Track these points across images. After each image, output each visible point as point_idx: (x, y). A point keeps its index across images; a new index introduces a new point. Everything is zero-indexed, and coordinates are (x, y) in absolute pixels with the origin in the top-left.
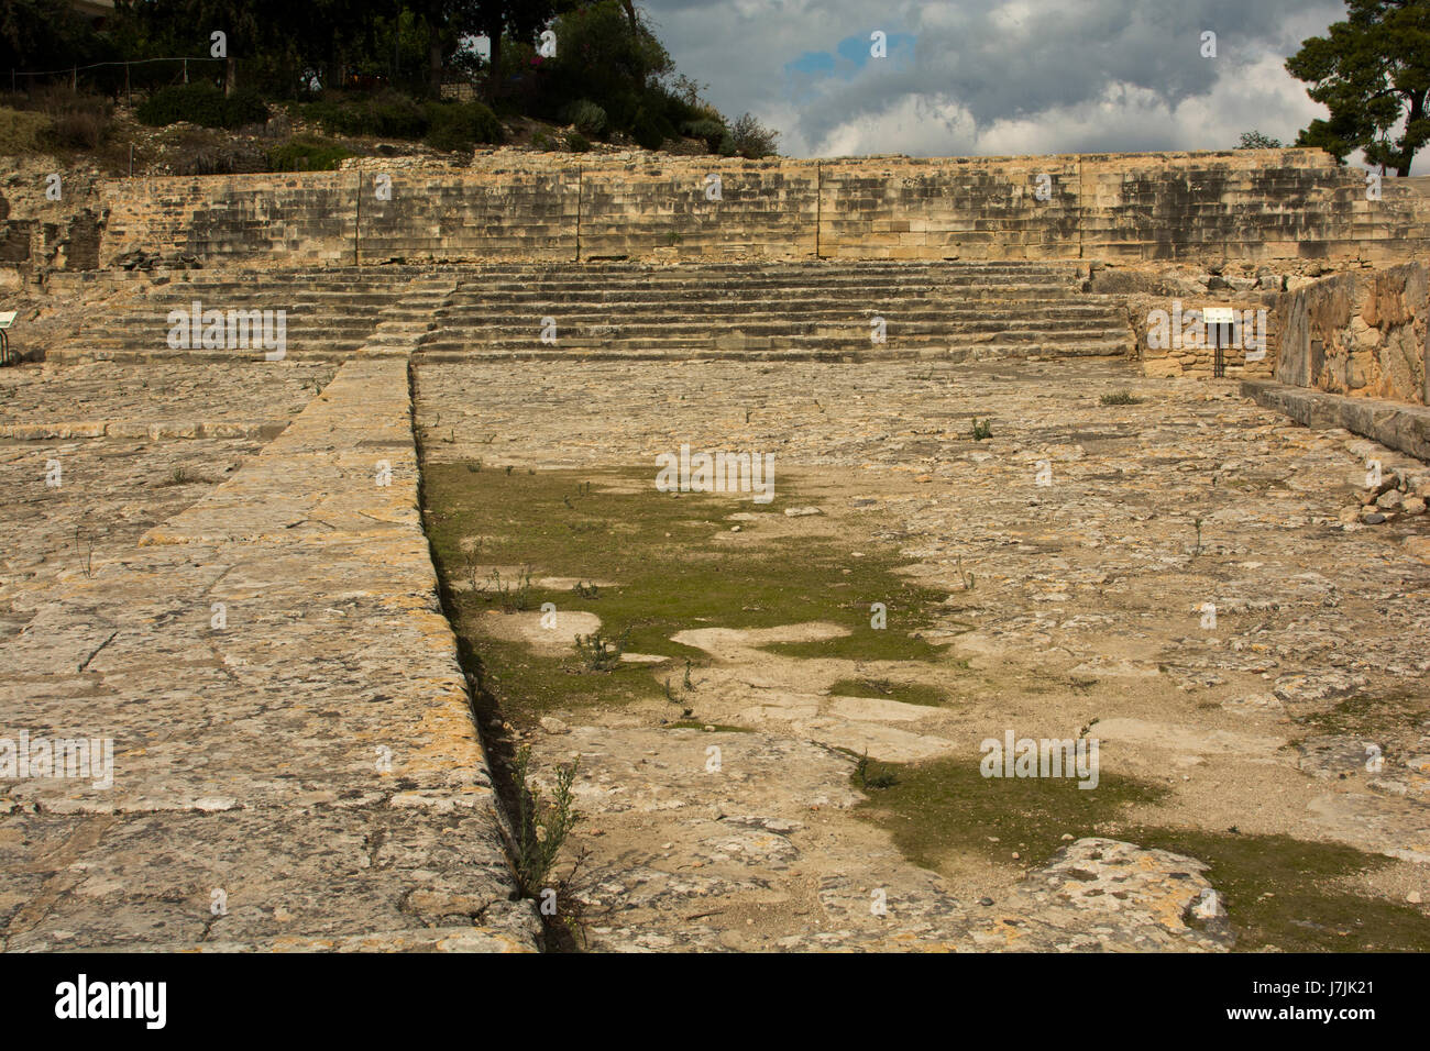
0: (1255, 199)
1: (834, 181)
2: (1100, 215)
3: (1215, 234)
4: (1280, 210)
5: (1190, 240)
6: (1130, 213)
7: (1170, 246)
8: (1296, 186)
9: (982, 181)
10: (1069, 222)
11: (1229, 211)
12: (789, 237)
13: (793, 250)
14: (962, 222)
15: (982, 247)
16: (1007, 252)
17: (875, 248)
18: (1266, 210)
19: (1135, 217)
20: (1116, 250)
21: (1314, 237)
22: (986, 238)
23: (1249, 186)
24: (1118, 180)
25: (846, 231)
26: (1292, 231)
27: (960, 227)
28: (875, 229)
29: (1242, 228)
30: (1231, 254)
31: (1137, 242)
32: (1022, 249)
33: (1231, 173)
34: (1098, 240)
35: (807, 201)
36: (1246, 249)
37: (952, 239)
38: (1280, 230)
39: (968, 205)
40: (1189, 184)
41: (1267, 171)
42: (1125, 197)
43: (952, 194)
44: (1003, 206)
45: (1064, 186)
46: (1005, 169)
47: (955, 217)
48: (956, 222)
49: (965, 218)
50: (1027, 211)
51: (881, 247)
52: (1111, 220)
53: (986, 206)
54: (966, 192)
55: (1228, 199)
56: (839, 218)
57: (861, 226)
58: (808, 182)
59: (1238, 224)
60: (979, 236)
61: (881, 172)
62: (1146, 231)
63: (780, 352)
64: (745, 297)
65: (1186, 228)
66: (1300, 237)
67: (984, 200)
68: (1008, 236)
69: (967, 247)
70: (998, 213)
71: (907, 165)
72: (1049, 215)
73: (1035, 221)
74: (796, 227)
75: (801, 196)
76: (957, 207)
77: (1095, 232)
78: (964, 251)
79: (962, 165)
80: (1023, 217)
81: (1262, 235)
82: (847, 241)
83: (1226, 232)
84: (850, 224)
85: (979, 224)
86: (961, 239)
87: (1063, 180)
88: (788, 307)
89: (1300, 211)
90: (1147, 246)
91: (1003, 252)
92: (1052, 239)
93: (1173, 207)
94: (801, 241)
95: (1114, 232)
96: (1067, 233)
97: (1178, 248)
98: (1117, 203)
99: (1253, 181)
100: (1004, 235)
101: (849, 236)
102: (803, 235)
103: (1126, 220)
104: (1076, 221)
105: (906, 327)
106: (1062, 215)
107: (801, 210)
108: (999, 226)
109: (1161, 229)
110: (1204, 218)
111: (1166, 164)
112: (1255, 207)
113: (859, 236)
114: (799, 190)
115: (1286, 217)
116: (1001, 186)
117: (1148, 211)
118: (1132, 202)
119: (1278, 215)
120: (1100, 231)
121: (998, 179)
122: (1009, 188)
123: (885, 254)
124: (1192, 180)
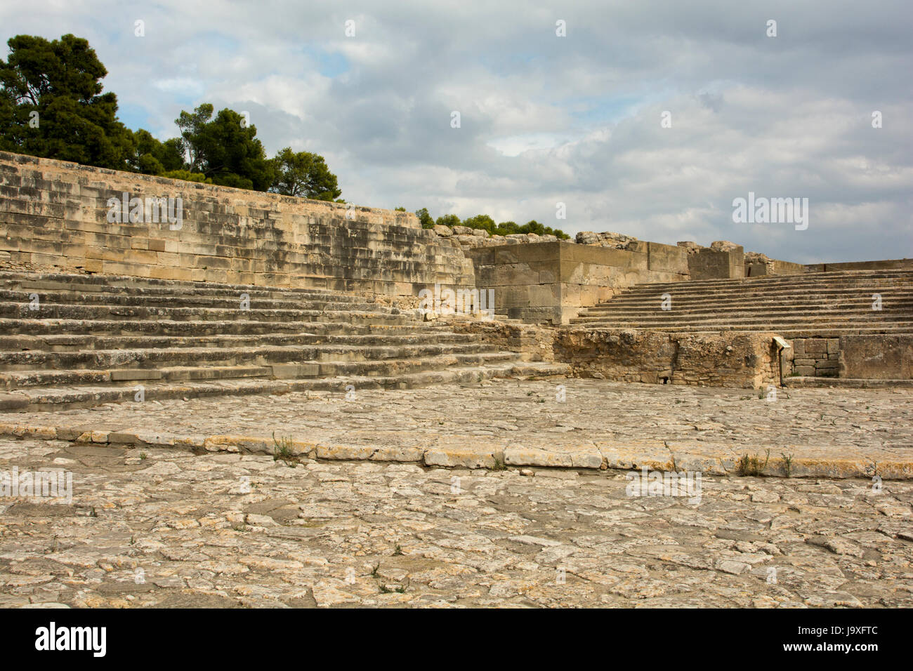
0: (386, 248)
1: (91, 189)
2: (297, 251)
3: (368, 273)
4: (400, 258)
5: (354, 277)
6: (317, 251)
7: (343, 281)
8: (406, 240)
9: (216, 207)
10: (281, 255)
11: (374, 256)
12: (58, 246)
13: (62, 262)
14: (206, 246)
15: (223, 272)
16: (242, 278)
17: (138, 266)
18: (393, 257)
19: (320, 255)
20: (311, 282)
21: (419, 281)
22: (225, 263)
23: (381, 237)
24: (304, 221)
25: (109, 244)
26: (408, 274)
27: (205, 251)
28: (135, 246)
29: (383, 270)
30: (378, 290)
31: (323, 276)
32: (252, 276)
33: (371, 225)
34: (298, 272)
35: (72, 207)
36: (386, 286)
37: (199, 262)
38: (402, 272)
39: (208, 230)
40: (349, 231)
41: (390, 227)
42: (312, 237)
43: (194, 218)
44: (234, 234)
45: (274, 222)
46: (231, 200)
47: (199, 241)
48: (202, 246)
49: (208, 243)
50: (251, 241)
51: (143, 265)
52: (306, 255)
53: (221, 232)
54: (205, 217)
55: (372, 246)
56: (100, 230)
57: (122, 240)
58: (70, 186)
59: (380, 266)
60: (220, 261)
61: (133, 186)
62: (328, 268)
63: (326, 380)
64: (175, 316)
65: (352, 268)
66: (413, 280)
67: (220, 226)
68: (241, 263)
69: (212, 271)
70: (233, 241)
71: (155, 183)
72: (267, 247)
73: (258, 251)
74: (64, 236)
75: (64, 201)
76: (200, 231)
77: (296, 265)
78: (210, 275)
79: (199, 191)
80: (250, 247)
81: (393, 276)
82: (111, 256)
83: (375, 272)
84: (113, 237)
85: (220, 250)
86: (208, 263)
87: (272, 216)
88: (240, 329)
89: (411, 259)
90: (330, 279)
91: (238, 278)
92: (271, 269)
93: (342, 249)
94: (71, 252)
95: (308, 266)
96: (281, 264)
97: (348, 283)
98: (307, 241)
99: (384, 233)
100: (238, 262)
101: (112, 250)
102: (71, 245)
103: (315, 258)
104: (285, 254)
105: (384, 352)
106: (275, 248)
107: (66, 216)
108: (234, 254)
109: (337, 266)
110: (361, 260)
111: (333, 212)
112: (387, 254)
113: (121, 251)
114: (62, 194)
115: (405, 263)
116: (228, 216)
117: (327, 250)
118: (317, 242)
119: (400, 262)
120: (299, 264)
121: (227, 209)
122: (236, 217)
123: (146, 273)
124: (350, 228)
